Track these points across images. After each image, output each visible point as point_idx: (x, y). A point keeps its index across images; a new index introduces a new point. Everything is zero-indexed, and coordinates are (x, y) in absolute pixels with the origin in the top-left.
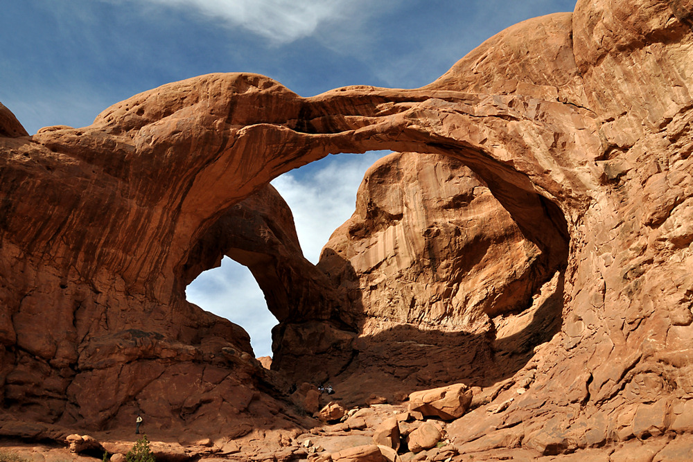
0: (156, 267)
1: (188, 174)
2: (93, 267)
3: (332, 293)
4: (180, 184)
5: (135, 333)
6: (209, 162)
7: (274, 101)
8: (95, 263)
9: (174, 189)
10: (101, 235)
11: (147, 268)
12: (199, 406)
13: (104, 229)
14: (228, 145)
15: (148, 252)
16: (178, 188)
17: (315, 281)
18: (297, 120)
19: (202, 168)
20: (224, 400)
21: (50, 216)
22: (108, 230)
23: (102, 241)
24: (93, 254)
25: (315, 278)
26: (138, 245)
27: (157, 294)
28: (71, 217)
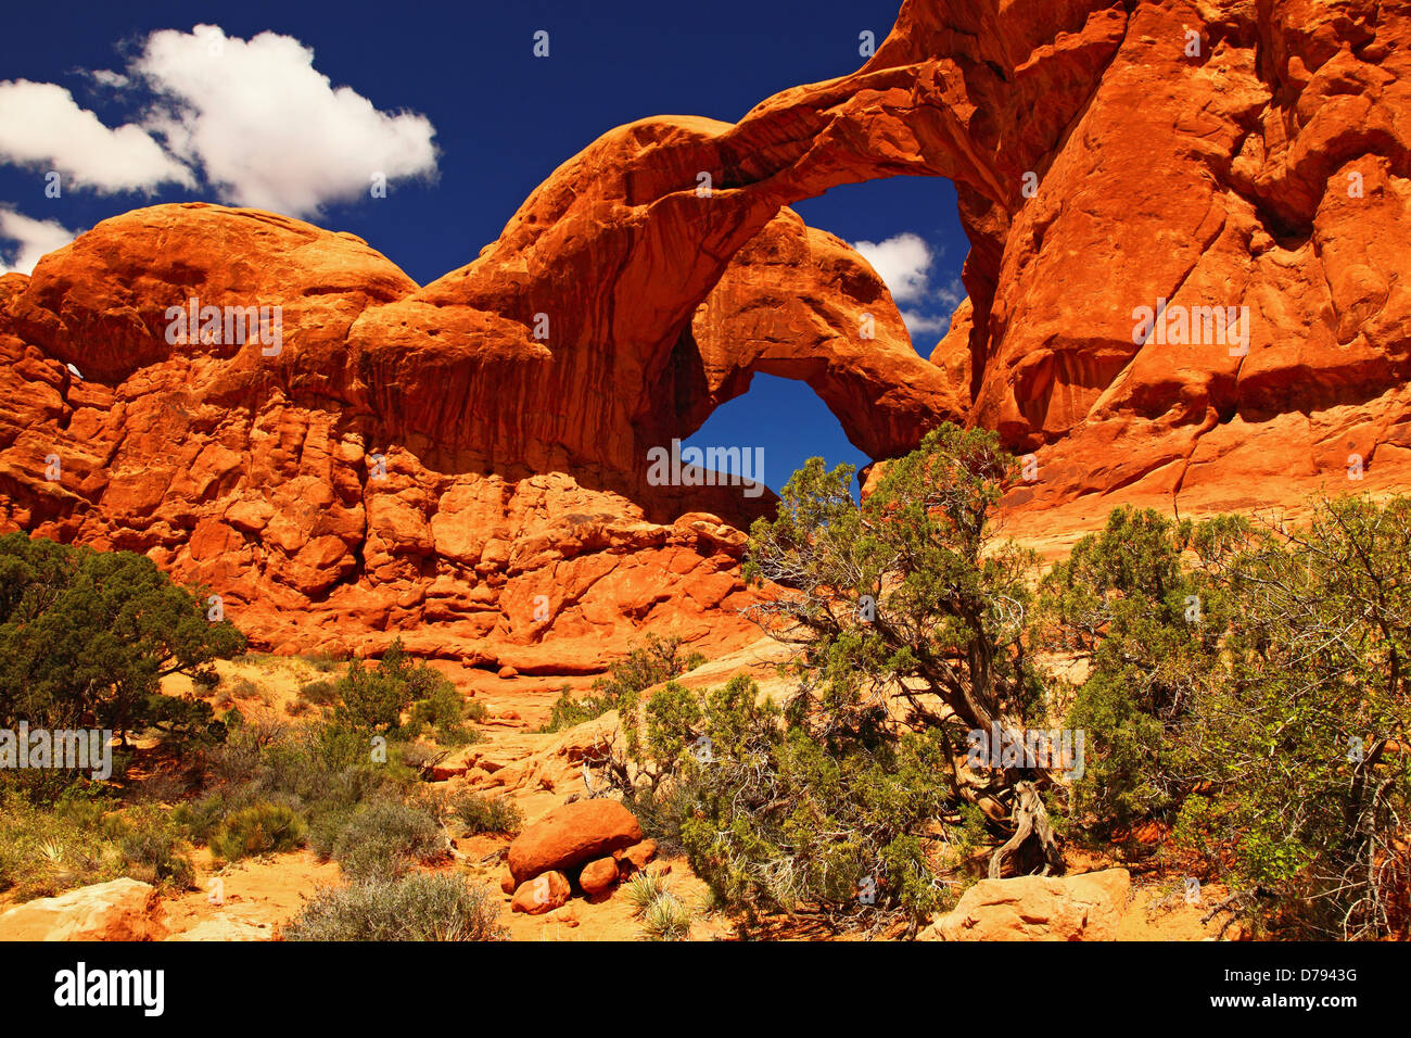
0: (602, 424)
1: (601, 289)
2: (520, 441)
3: (944, 399)
4: (598, 307)
5: (574, 519)
6: (622, 267)
7: (680, 155)
8: (521, 435)
9: (593, 313)
10: (517, 398)
11: (591, 430)
12: (652, 605)
13: (518, 390)
14: (637, 238)
15: (585, 405)
16: (597, 312)
17: (909, 385)
18: (721, 172)
19: (618, 276)
20: (688, 595)
21: (447, 392)
22: (523, 389)
23: (520, 407)
24: (515, 423)
25: (909, 379)
26: (569, 401)
27: (614, 459)
28: (472, 386)
